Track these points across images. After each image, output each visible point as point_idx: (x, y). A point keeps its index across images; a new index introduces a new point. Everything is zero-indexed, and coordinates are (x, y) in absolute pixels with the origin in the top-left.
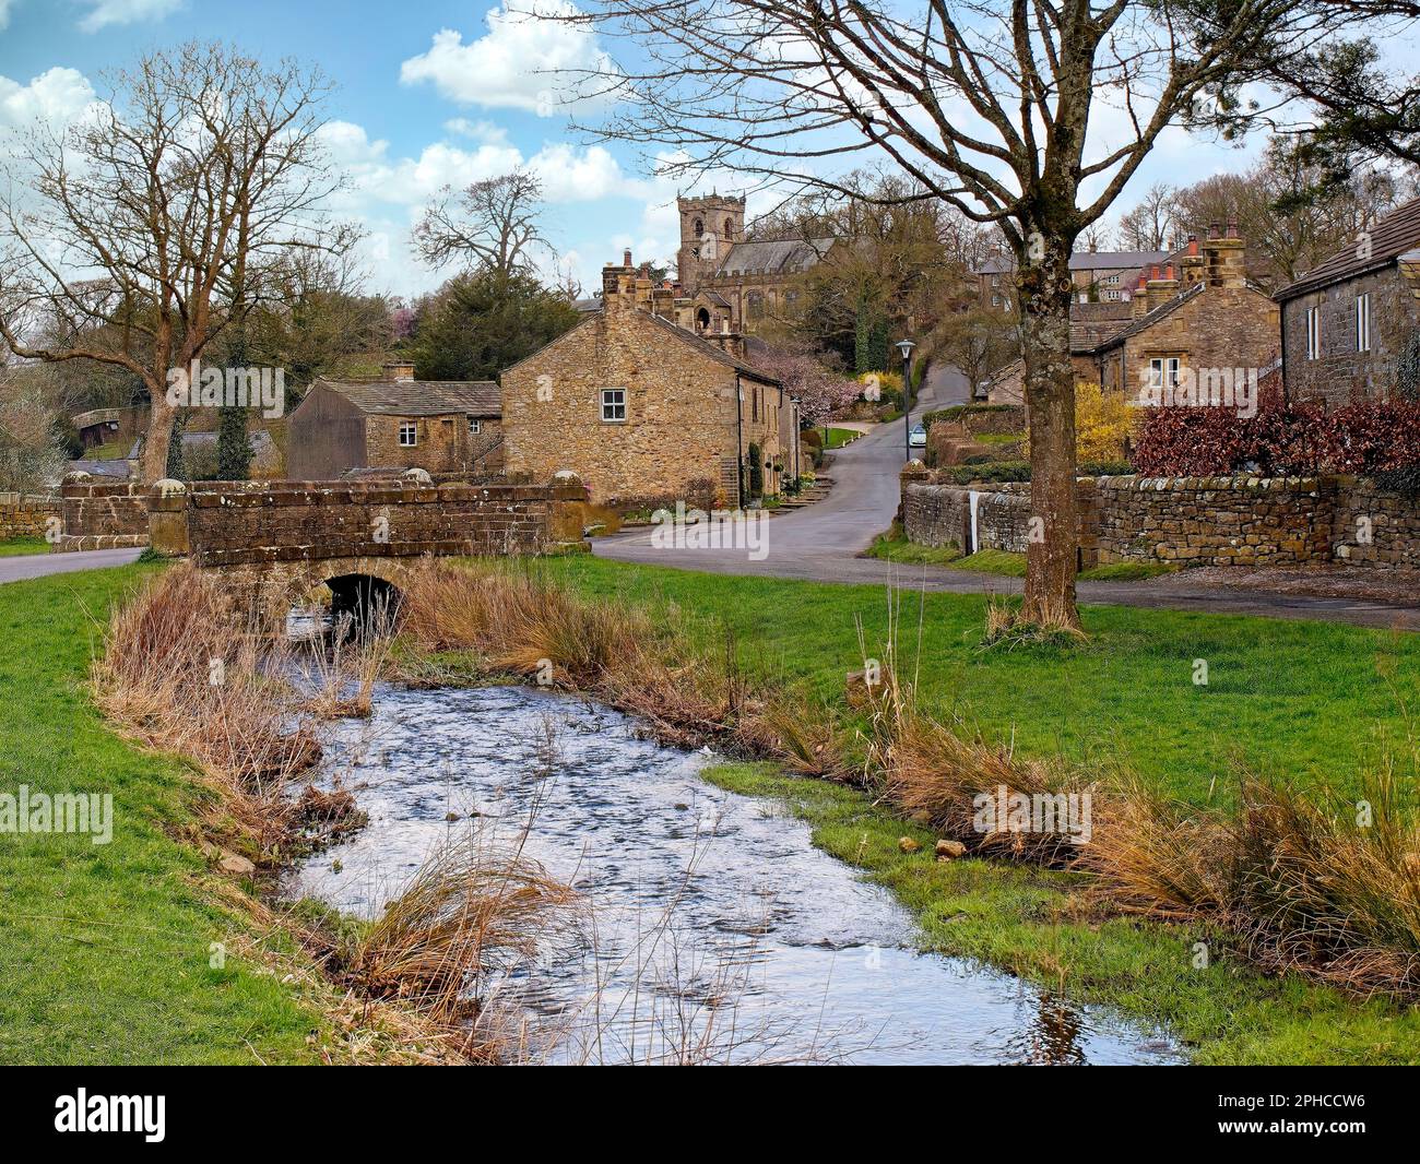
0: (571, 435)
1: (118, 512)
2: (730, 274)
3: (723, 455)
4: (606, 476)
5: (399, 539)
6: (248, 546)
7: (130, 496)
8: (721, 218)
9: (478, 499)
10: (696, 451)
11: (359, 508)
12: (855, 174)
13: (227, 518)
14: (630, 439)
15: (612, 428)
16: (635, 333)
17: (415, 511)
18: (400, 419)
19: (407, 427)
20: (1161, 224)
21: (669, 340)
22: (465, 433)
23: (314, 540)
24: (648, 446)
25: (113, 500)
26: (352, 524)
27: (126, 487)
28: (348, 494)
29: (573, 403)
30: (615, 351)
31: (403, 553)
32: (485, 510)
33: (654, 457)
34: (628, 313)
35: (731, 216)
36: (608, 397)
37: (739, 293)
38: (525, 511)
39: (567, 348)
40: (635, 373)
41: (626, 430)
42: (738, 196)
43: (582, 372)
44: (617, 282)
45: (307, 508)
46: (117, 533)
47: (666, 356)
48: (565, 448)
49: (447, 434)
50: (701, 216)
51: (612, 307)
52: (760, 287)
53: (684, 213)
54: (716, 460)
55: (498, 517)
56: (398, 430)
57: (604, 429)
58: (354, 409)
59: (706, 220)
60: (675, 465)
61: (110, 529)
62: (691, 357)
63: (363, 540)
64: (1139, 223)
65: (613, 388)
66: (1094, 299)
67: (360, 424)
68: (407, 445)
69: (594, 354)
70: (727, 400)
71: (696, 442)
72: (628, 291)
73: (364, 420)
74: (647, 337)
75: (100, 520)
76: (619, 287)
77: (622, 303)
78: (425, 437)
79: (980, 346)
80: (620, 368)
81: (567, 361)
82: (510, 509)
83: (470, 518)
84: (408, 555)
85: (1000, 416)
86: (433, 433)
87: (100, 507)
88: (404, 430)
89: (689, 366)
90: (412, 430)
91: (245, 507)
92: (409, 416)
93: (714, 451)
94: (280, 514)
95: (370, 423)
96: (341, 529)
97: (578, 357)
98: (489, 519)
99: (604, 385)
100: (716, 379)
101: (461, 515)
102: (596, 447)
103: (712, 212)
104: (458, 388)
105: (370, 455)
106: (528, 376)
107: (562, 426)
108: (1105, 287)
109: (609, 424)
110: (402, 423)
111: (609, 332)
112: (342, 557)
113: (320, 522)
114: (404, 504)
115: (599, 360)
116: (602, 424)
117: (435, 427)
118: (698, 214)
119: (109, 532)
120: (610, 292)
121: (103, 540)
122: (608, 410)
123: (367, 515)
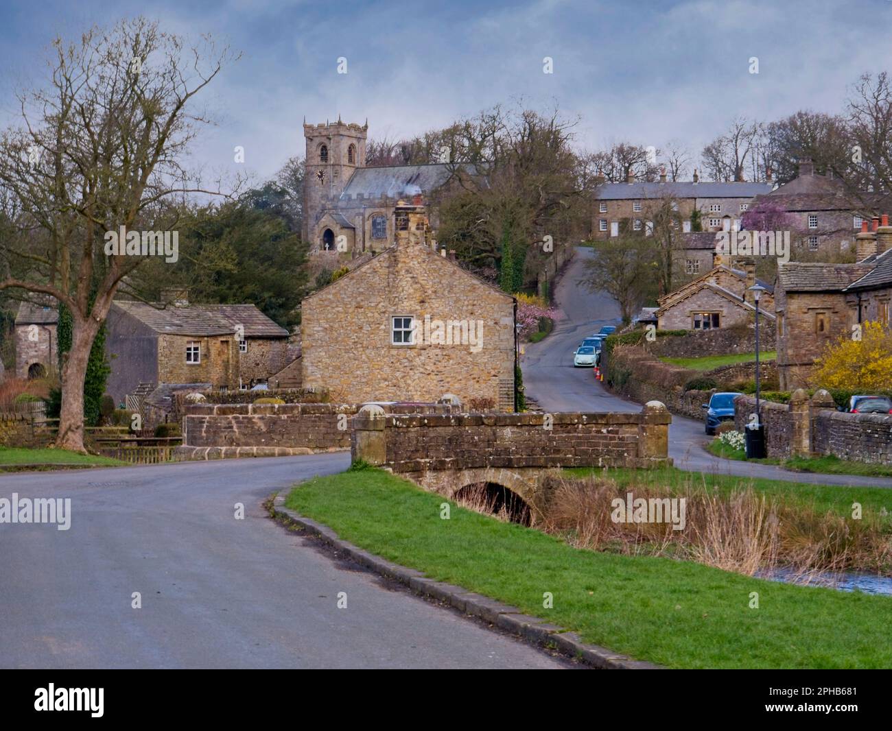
0: (364, 357)
1: (239, 428)
2: (354, 196)
3: (501, 377)
4: (396, 395)
5: (517, 453)
6: (409, 458)
7: (249, 415)
8: (345, 144)
9: (578, 423)
10: (476, 372)
11: (489, 429)
12: (497, 107)
13: (397, 436)
14: (417, 361)
15: (401, 351)
16: (424, 265)
17: (529, 431)
18: (187, 339)
19: (192, 346)
20: (741, 153)
21: (454, 273)
22: (238, 352)
23: (456, 454)
24: (433, 368)
25: (235, 418)
26: (483, 441)
27: (247, 407)
28: (481, 417)
29: (366, 328)
30: (405, 283)
31: (521, 465)
32: (584, 431)
33: (439, 378)
34: (418, 247)
35: (355, 141)
36: (398, 323)
37: (363, 215)
38: (617, 432)
39: (362, 279)
40: (423, 302)
41: (412, 353)
42: (362, 125)
43: (374, 300)
44: (408, 220)
45: (451, 428)
46: (238, 445)
47: (451, 287)
48: (358, 368)
49: (224, 353)
50: (326, 142)
51: (403, 242)
52: (383, 210)
53: (310, 139)
54: (495, 382)
55: (594, 437)
56: (185, 349)
57: (394, 352)
58: (146, 329)
59: (331, 146)
60: (457, 385)
61: (231, 442)
62: (474, 288)
63: (491, 455)
64: (718, 151)
65: (403, 315)
66: (696, 227)
67: (153, 343)
68: (192, 362)
69: (386, 284)
70: (505, 327)
71: (477, 365)
72: (418, 229)
73: (157, 339)
74: (435, 270)
75: (223, 435)
76: (410, 224)
77: (413, 239)
78: (206, 356)
79: (628, 273)
80: (409, 297)
81: (361, 290)
82: (604, 431)
83: (571, 438)
84: (524, 467)
85: (678, 341)
86: (213, 352)
87: (223, 423)
88: (189, 349)
89: (472, 296)
90: (196, 349)
91: (408, 427)
92: (195, 336)
93: (493, 373)
94: (432, 433)
95: (162, 343)
96: (475, 445)
97: (371, 287)
98: (588, 438)
99: (395, 311)
100: (496, 308)
101: (564, 435)
102: (386, 368)
103: (337, 138)
104: (225, 311)
105: (161, 371)
106: (326, 303)
107: (356, 349)
108: (707, 215)
109: (399, 348)
110: (189, 342)
111: (400, 265)
112: (476, 468)
113: (460, 440)
114: (521, 426)
115: (391, 288)
116: (393, 347)
117: (215, 345)
118: (324, 140)
119: (231, 444)
120: (402, 229)
121: (226, 451)
122: (397, 334)
123: (494, 434)
